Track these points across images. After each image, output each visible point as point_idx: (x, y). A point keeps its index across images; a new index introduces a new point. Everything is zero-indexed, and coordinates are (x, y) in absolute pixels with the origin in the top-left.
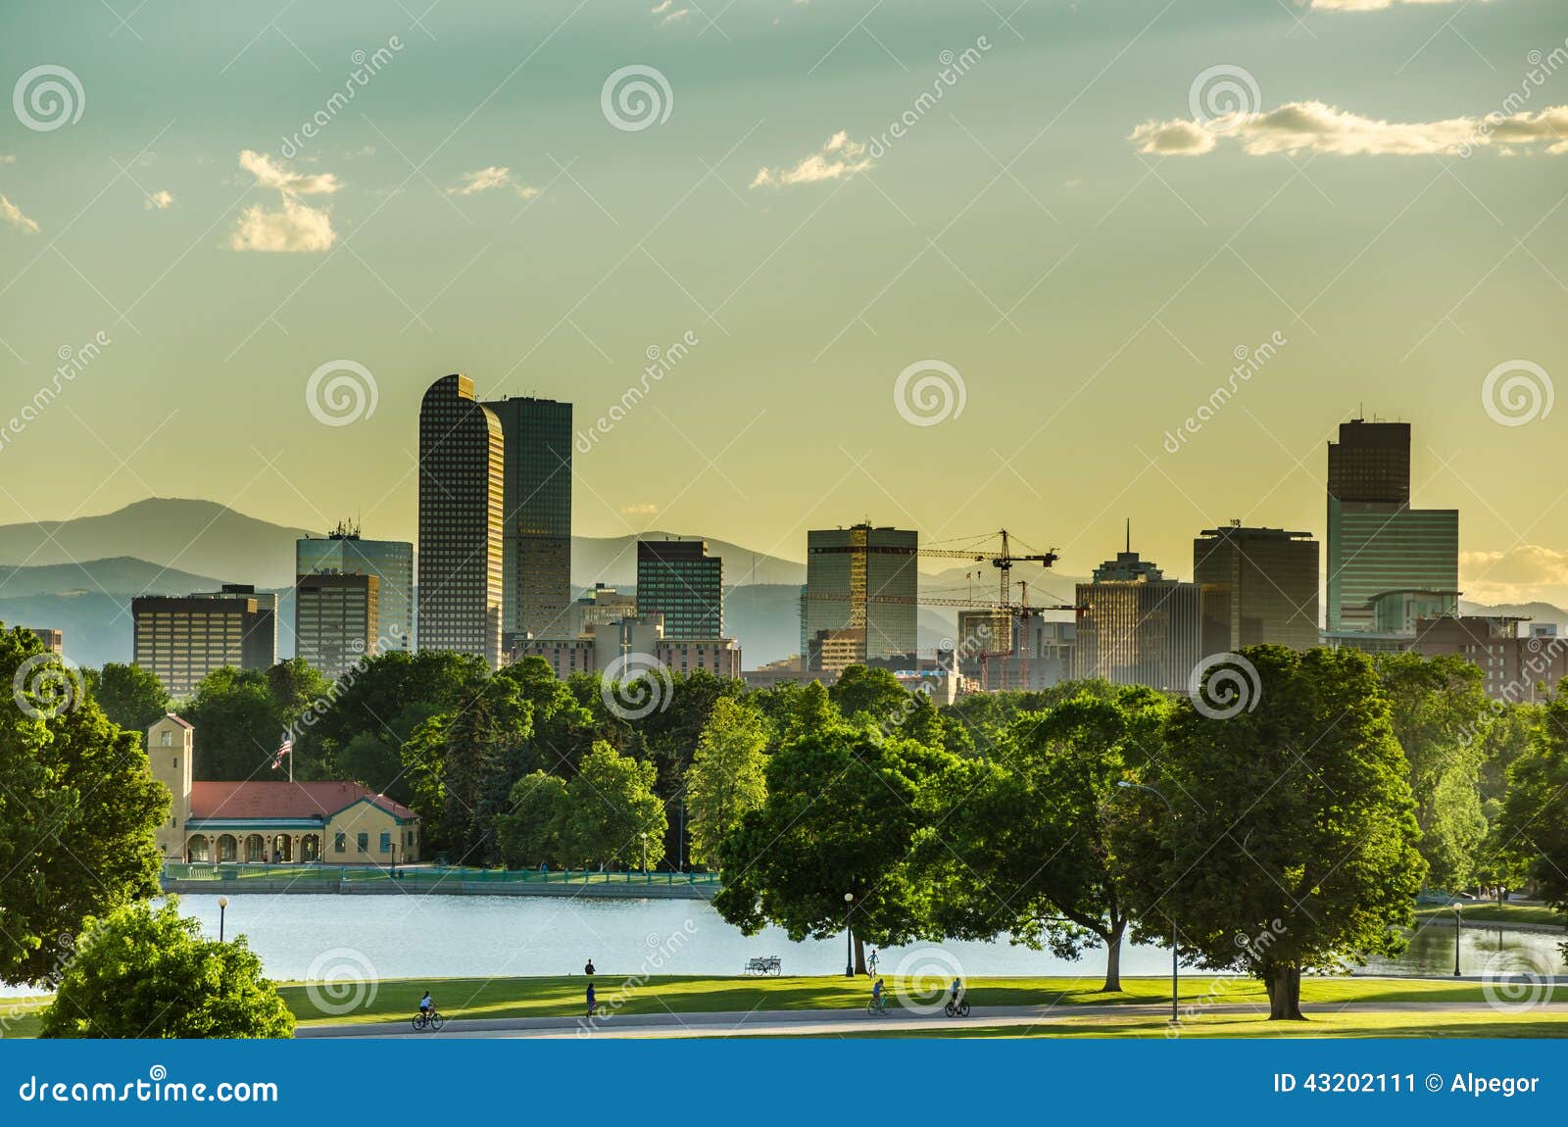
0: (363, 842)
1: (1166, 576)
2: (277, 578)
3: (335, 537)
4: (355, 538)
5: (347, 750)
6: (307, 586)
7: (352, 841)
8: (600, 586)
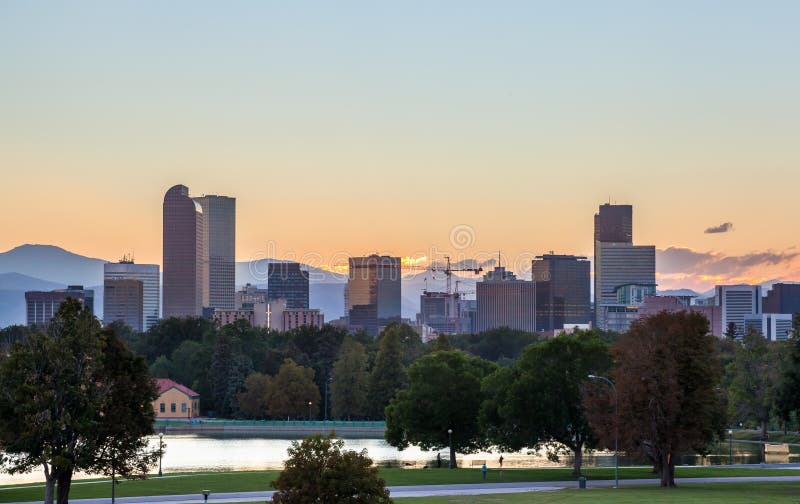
0: (173, 408)
1: (518, 278)
2: (95, 282)
3: (122, 263)
4: (132, 263)
5: (154, 364)
6: (109, 286)
7: (168, 407)
8: (248, 285)
